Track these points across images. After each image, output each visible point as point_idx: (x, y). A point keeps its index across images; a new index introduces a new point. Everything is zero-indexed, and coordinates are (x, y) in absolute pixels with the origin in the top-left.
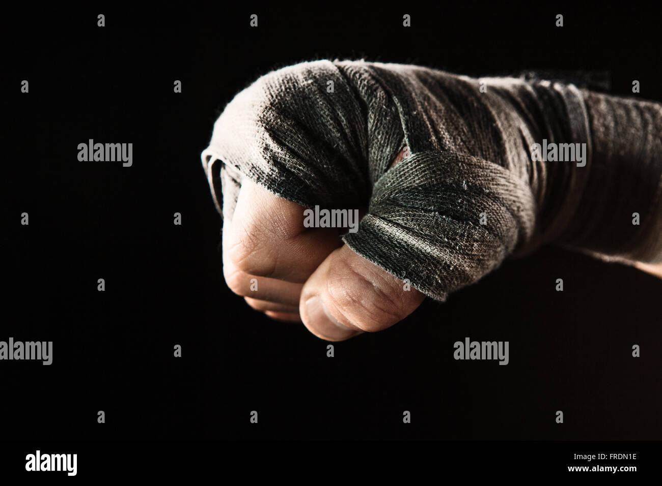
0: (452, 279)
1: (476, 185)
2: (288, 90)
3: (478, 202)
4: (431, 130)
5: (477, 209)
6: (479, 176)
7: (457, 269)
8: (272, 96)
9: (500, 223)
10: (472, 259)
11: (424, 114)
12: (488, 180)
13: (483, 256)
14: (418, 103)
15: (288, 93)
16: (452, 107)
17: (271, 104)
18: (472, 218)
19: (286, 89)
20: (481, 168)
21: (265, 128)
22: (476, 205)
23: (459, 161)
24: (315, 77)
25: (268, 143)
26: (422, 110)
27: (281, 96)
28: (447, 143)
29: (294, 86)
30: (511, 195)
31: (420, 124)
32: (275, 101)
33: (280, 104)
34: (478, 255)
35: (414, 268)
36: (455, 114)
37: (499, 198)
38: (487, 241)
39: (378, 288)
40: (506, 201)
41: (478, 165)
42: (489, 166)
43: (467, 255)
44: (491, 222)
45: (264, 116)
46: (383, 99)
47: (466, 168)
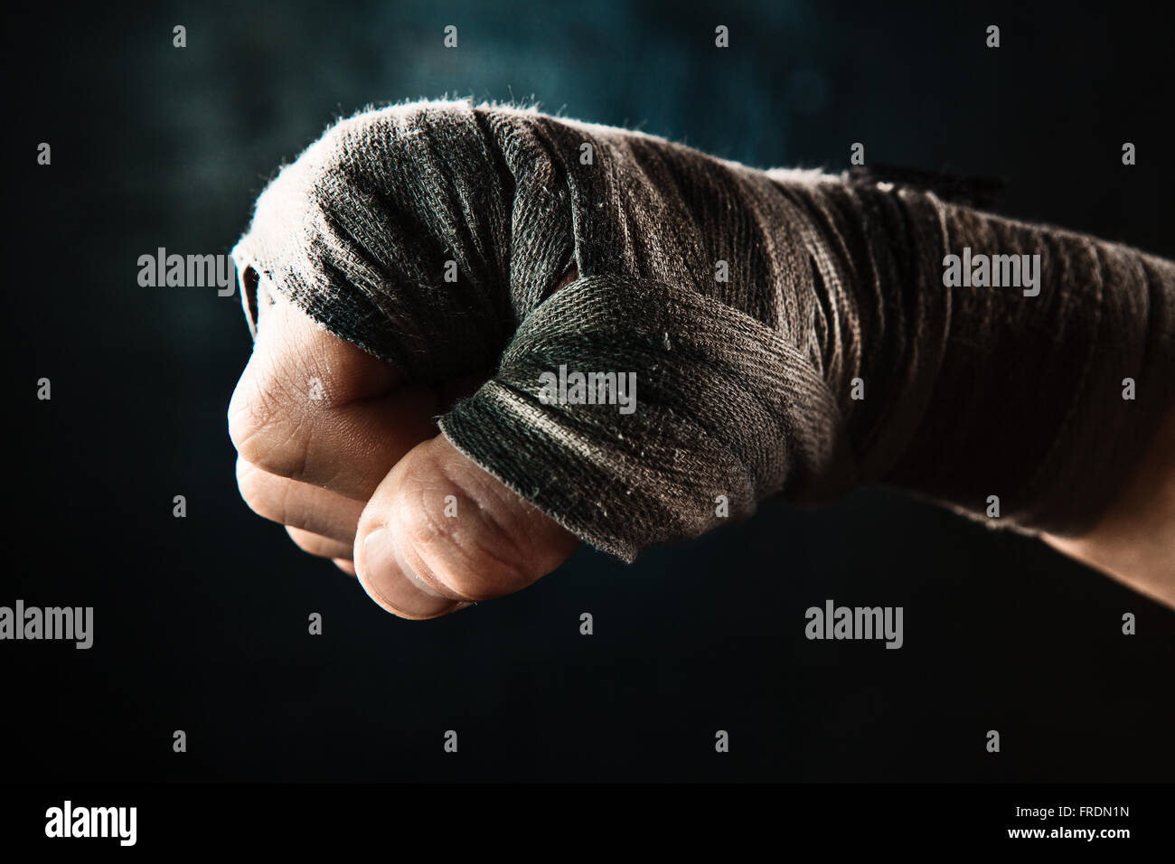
0: (633, 514)
1: (692, 344)
2: (376, 144)
3: (691, 375)
4: (628, 239)
5: (687, 388)
6: (702, 330)
7: (642, 496)
8: (346, 153)
9: (735, 420)
10: (673, 480)
11: (620, 210)
12: (721, 339)
13: (696, 477)
14: (614, 191)
15: (375, 148)
16: (682, 205)
17: (342, 166)
18: (676, 402)
19: (372, 142)
20: (711, 316)
21: (322, 206)
22: (686, 379)
23: (668, 299)
24: (428, 125)
25: (321, 231)
26: (619, 203)
27: (361, 153)
28: (655, 265)
29: (388, 137)
30: (769, 374)
31: (609, 225)
32: (348, 160)
33: (357, 166)
34: (686, 474)
35: (556, 482)
36: (685, 217)
37: (737, 374)
38: (703, 450)
39: (487, 513)
40: (755, 382)
41: (706, 311)
42: (730, 315)
43: (662, 470)
44: (714, 415)
45: (324, 184)
46: (546, 175)
47: (678, 312)
